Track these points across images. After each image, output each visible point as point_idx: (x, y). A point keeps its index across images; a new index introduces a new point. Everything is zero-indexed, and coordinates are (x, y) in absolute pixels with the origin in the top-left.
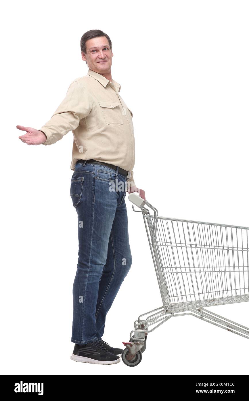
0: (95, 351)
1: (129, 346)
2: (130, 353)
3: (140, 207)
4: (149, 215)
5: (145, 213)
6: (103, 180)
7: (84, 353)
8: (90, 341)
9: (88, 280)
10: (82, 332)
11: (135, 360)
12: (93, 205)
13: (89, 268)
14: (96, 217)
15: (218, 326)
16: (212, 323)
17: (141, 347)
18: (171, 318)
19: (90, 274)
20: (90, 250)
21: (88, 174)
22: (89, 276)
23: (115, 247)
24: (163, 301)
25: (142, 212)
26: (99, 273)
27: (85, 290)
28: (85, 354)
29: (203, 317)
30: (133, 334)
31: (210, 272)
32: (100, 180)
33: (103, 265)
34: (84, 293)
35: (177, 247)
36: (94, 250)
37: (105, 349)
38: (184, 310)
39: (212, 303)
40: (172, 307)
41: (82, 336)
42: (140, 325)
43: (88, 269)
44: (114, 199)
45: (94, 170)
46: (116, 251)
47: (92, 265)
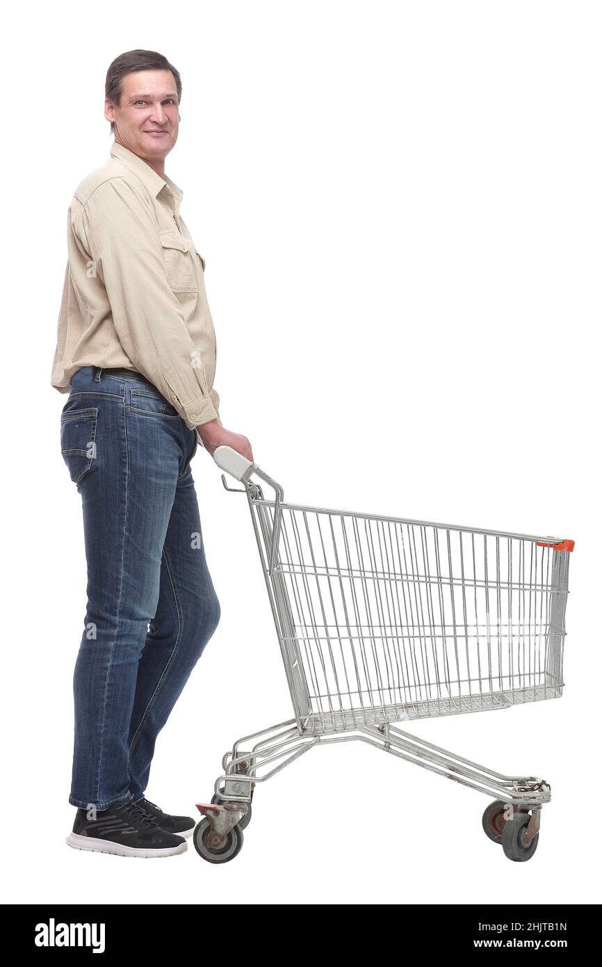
0: (126, 824)
1: (210, 813)
2: (213, 829)
3: (242, 481)
4: (263, 499)
5: (254, 494)
6: (146, 415)
7: (99, 829)
8: (116, 802)
9: (114, 657)
10: (97, 782)
11: (225, 848)
12: (125, 474)
13: (115, 629)
14: (132, 503)
15: (427, 767)
16: (411, 761)
17: (241, 817)
18: (314, 747)
19: (119, 643)
20: (118, 584)
21: (107, 401)
22: (117, 646)
23: (176, 577)
24: (294, 705)
25: (246, 491)
26: (139, 640)
27: (105, 681)
28: (102, 833)
29: (391, 747)
30: (222, 785)
31: (409, 637)
32: (139, 413)
33: (147, 619)
34: (104, 687)
35: (330, 577)
36: (128, 584)
37: (149, 821)
38: (345, 729)
39: (413, 711)
40: (316, 720)
41: (96, 792)
42: (237, 765)
43: (112, 631)
44: (172, 459)
45: (123, 391)
46: (180, 585)
47: (124, 620)
